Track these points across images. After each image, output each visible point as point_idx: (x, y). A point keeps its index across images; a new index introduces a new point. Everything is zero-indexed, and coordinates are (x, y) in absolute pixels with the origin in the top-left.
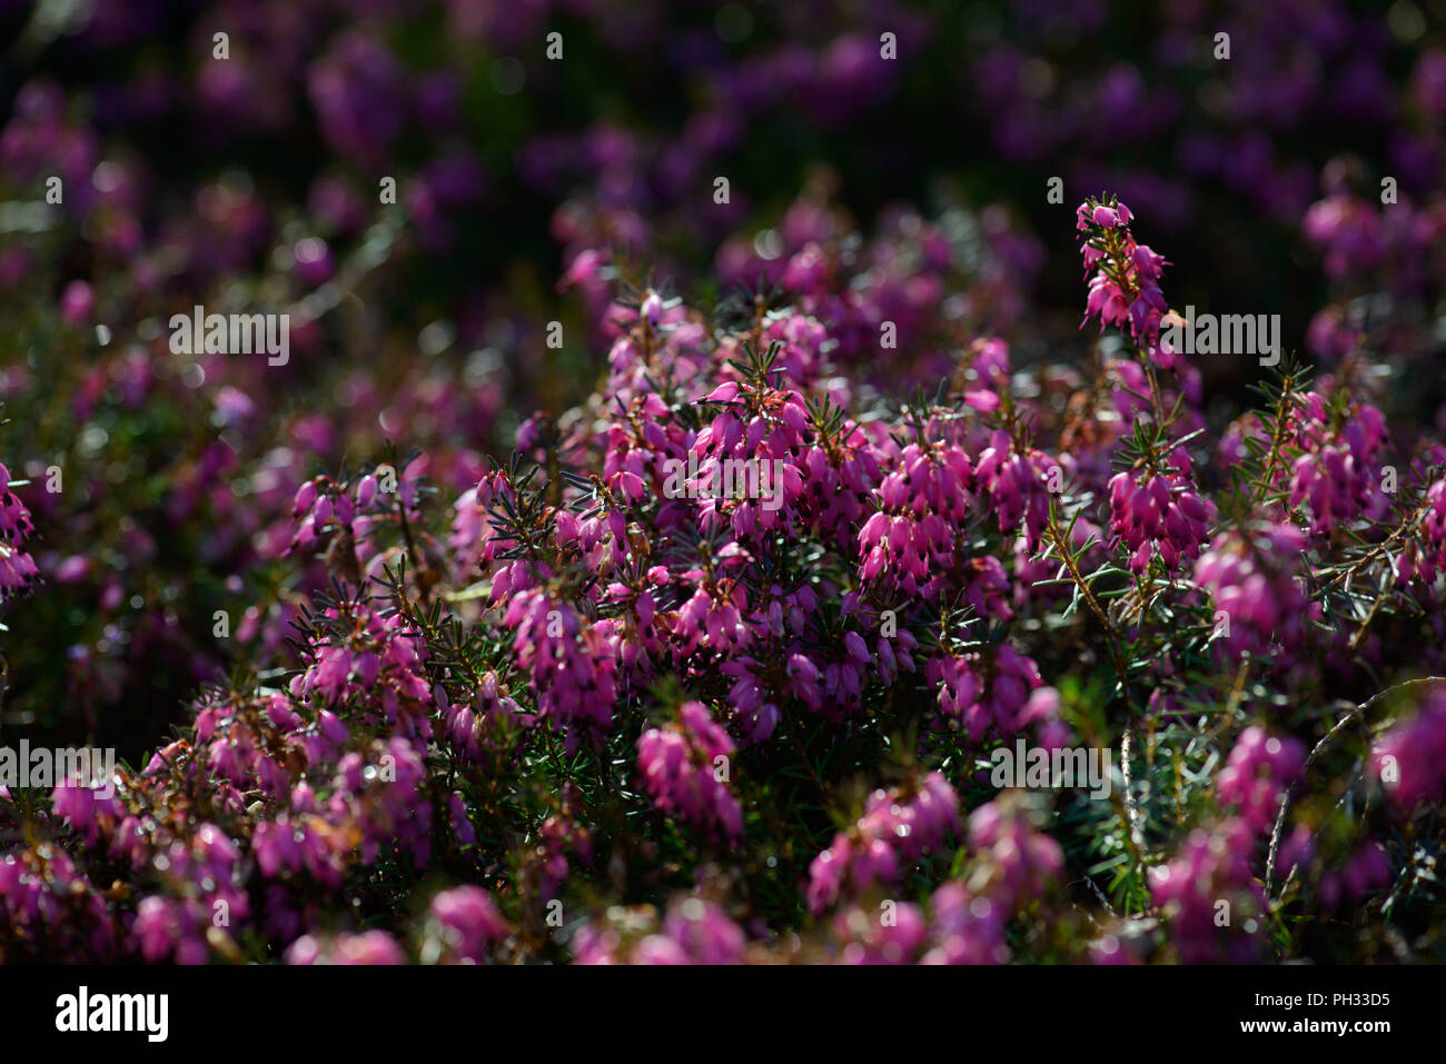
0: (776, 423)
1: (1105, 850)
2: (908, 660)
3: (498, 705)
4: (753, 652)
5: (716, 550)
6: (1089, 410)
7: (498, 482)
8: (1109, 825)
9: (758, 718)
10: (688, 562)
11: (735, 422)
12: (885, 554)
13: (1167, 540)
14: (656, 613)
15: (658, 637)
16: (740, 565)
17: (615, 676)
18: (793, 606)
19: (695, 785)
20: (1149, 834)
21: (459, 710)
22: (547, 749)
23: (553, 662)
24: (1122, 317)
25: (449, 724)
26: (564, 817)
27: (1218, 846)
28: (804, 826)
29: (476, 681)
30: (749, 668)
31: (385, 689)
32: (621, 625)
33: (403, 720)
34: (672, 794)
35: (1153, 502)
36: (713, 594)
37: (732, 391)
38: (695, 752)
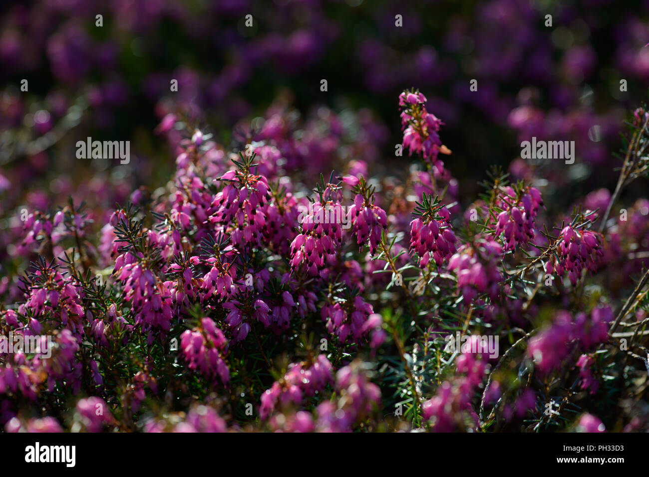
0: (253, 190)
1: (402, 395)
2: (313, 306)
3: (116, 320)
4: (238, 298)
5: (222, 248)
6: (404, 195)
7: (120, 215)
8: (404, 384)
9: (239, 329)
10: (209, 254)
11: (233, 190)
12: (303, 255)
13: (437, 252)
14: (193, 278)
15: (194, 290)
16: (234, 256)
17: (172, 308)
18: (259, 278)
19: (207, 357)
20: (423, 388)
21: (98, 322)
22: (140, 342)
23: (142, 298)
24: (419, 149)
25: (92, 329)
26: (145, 372)
27: (456, 391)
28: (259, 380)
29: (106, 308)
30: (236, 306)
31: (62, 309)
32: (175, 284)
33: (70, 325)
34: (196, 361)
35: (431, 233)
36: (220, 270)
37: (233, 175)
38: (208, 341)
